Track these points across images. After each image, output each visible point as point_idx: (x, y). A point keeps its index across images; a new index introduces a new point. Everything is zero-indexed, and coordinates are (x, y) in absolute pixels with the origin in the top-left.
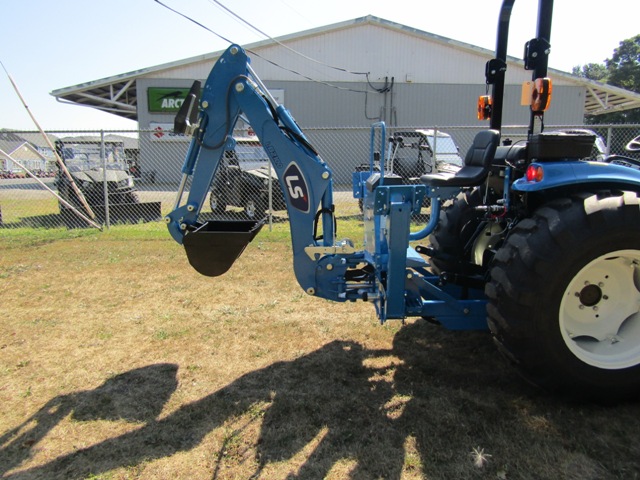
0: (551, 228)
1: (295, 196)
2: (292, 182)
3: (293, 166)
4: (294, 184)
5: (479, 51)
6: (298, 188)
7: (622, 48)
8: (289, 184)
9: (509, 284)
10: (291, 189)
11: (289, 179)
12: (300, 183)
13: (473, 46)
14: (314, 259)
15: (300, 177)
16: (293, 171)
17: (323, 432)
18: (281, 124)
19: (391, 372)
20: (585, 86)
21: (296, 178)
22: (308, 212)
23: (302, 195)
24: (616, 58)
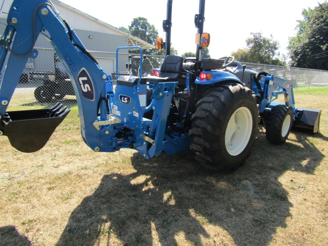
0: (222, 100)
1: (85, 90)
2: (83, 81)
3: (84, 71)
4: (84, 82)
5: (78, 11)
6: (87, 85)
7: (134, 21)
8: (81, 83)
9: (209, 127)
10: (82, 86)
11: (81, 79)
12: (88, 82)
13: (74, 8)
14: (98, 129)
15: (88, 78)
16: (83, 74)
17: (153, 225)
18: (73, 42)
19: (150, 183)
20: (128, 37)
21: (85, 79)
22: (93, 100)
23: (90, 90)
24: (132, 26)
